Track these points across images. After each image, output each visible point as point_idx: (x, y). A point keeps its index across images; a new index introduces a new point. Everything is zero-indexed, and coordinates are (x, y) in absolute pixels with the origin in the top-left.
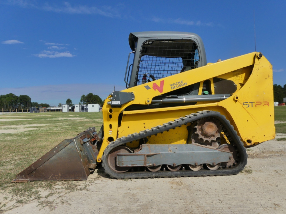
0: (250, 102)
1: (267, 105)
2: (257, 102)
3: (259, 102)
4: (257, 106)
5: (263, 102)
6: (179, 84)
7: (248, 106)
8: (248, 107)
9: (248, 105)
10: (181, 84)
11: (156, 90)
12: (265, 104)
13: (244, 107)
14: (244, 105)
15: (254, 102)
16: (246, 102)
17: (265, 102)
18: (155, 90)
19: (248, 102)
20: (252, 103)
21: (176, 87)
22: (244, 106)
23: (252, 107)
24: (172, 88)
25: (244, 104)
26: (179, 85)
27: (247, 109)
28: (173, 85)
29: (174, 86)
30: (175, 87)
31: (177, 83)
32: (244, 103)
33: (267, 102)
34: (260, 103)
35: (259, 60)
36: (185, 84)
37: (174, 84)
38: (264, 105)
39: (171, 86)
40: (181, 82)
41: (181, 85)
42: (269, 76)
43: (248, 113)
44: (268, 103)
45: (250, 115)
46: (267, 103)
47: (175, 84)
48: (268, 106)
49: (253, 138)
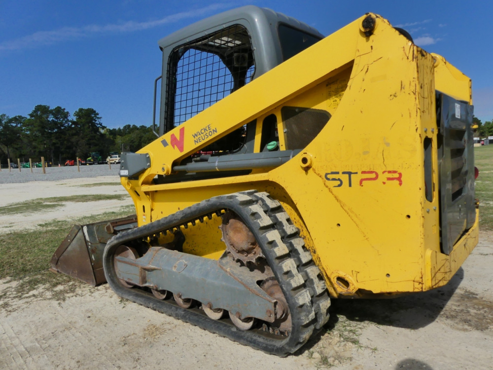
0: (344, 173)
1: (397, 182)
2: (363, 172)
3: (371, 172)
4: (364, 183)
5: (384, 172)
6: (205, 132)
7: (339, 183)
8: (340, 186)
9: (339, 180)
10: (208, 132)
11: (176, 147)
12: (389, 179)
13: (327, 187)
14: (328, 179)
15: (356, 173)
16: (333, 173)
17: (389, 172)
18: (174, 147)
19: (338, 173)
20: (350, 173)
21: (201, 140)
22: (328, 182)
23: (350, 185)
24: (195, 141)
25: (329, 176)
26: (206, 135)
27: (337, 191)
28: (197, 136)
29: (199, 136)
30: (199, 140)
31: (203, 131)
32: (327, 174)
33: (395, 172)
34: (373, 176)
35: (368, 40)
36: (213, 130)
37: (198, 134)
38: (385, 180)
39: (194, 137)
40: (207, 129)
41: (208, 134)
42: (402, 87)
43: (338, 204)
44: (400, 174)
45: (346, 208)
46: (397, 175)
47: (200, 134)
48: (400, 184)
49: (355, 275)
